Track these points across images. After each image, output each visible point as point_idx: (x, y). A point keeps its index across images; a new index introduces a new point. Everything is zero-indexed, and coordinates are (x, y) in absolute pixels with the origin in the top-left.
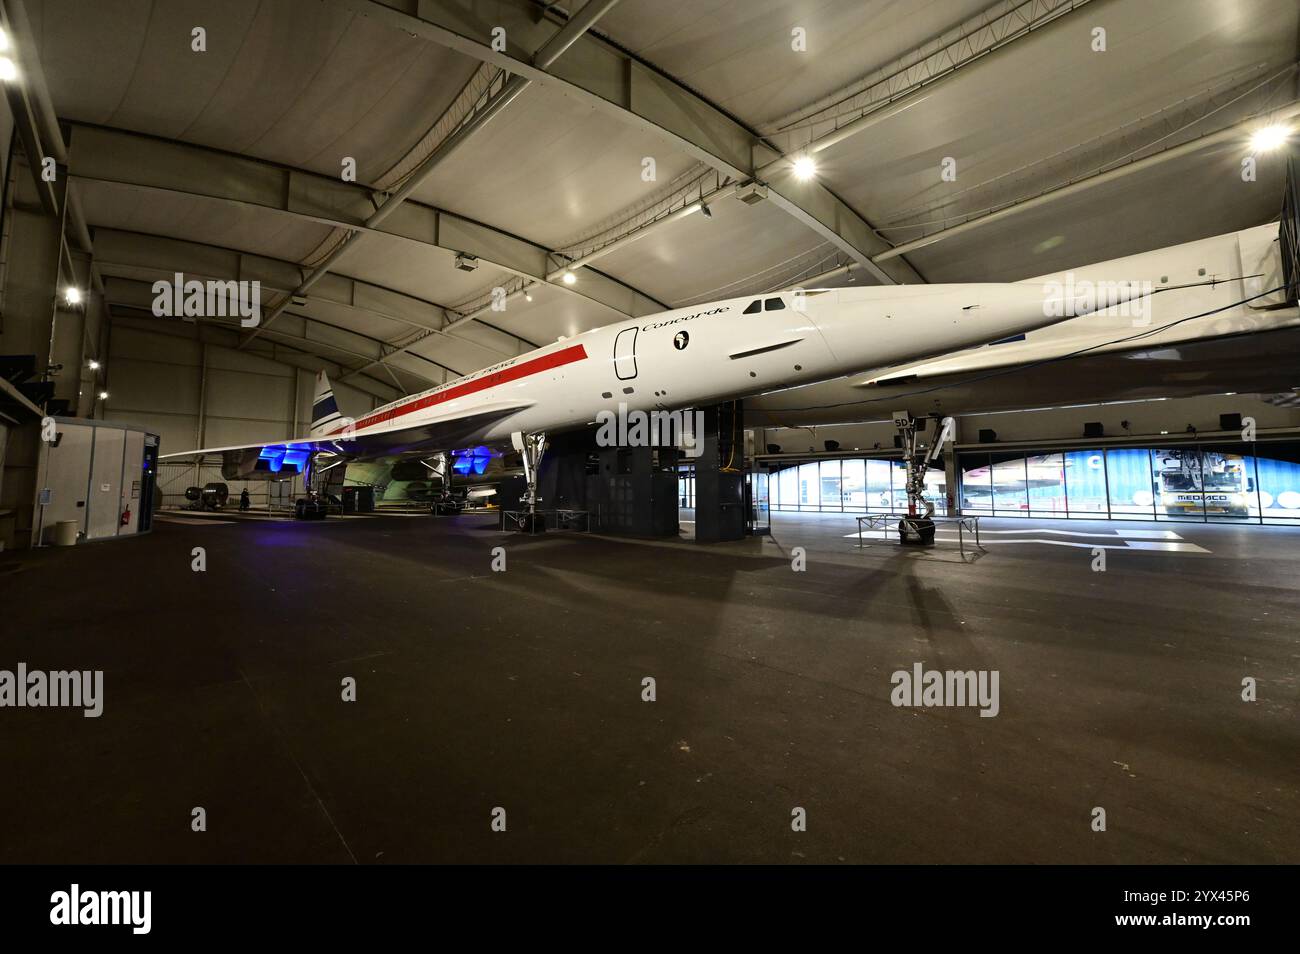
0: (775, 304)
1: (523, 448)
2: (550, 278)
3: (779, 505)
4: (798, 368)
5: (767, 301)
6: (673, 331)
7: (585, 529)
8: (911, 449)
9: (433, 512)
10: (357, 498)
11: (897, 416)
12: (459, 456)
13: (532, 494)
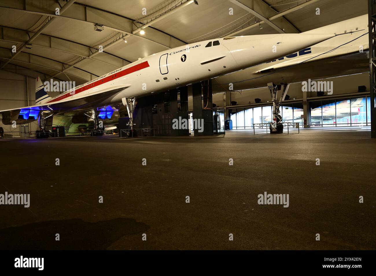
0: (217, 43)
1: (126, 104)
2: (134, 33)
3: (237, 127)
4: (225, 67)
5: (214, 42)
6: (181, 55)
7: (153, 136)
8: (275, 97)
9: (91, 135)
10: (58, 131)
11: (269, 84)
12: (100, 111)
13: (131, 122)
